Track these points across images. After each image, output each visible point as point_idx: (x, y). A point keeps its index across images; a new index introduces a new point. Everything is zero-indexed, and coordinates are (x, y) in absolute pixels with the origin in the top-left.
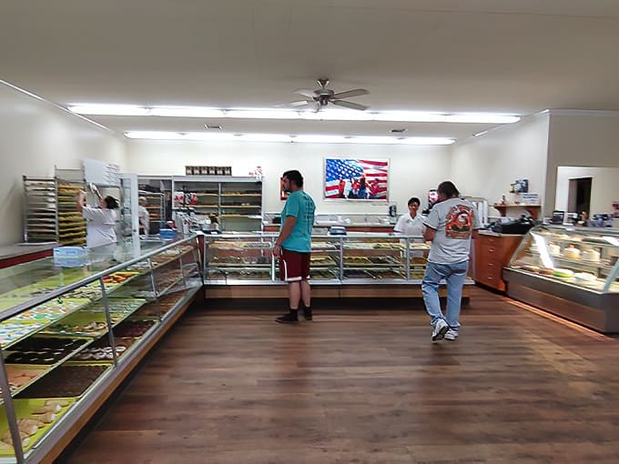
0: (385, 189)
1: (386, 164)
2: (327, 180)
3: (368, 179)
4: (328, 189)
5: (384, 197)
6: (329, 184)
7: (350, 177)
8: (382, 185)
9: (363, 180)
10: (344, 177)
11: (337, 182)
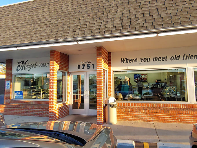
0: (147, 80)
1: (146, 75)
2: (135, 78)
3: (143, 78)
4: (135, 80)
5: (147, 81)
6: (135, 79)
7: (139, 78)
8: (146, 79)
9: (142, 78)
10: (138, 78)
11: (136, 79)
